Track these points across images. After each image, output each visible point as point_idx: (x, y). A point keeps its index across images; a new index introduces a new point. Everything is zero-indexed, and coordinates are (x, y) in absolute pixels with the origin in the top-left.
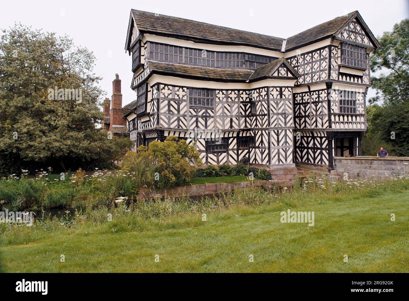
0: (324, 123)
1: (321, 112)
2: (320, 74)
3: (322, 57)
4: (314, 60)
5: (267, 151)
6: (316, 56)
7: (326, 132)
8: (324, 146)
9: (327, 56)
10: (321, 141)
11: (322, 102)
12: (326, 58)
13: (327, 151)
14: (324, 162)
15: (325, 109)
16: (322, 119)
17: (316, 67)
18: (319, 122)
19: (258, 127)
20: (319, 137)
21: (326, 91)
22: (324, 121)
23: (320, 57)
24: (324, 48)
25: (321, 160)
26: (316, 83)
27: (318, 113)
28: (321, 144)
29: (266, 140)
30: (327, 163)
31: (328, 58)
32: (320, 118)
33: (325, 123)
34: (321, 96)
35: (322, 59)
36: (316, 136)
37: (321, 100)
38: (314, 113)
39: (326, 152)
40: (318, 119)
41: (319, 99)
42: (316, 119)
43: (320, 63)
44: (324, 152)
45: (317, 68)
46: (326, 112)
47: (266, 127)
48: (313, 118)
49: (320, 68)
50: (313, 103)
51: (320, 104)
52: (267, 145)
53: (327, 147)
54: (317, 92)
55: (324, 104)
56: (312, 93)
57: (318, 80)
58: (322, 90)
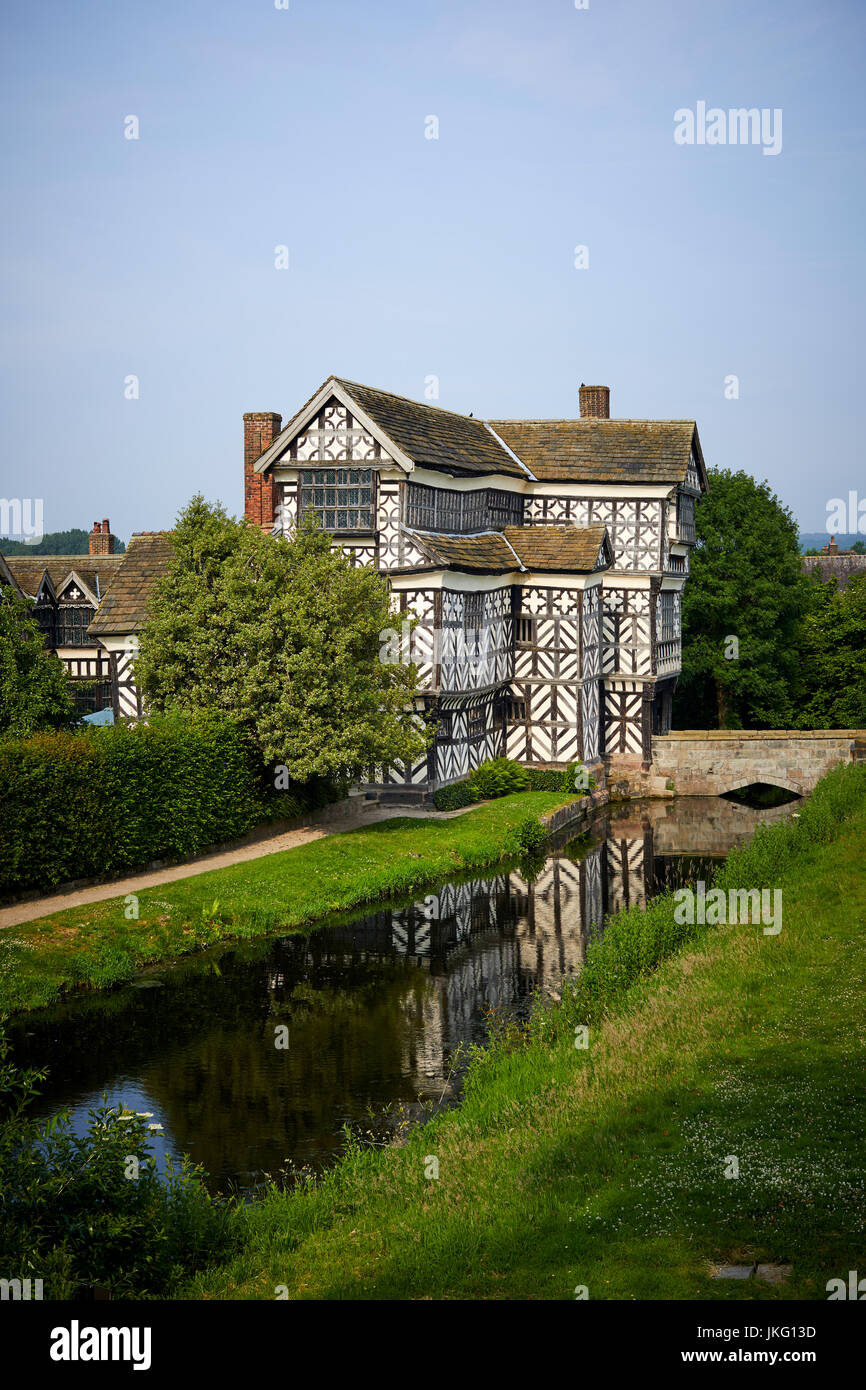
0: (638, 664)
1: (630, 638)
2: (636, 556)
3: (642, 519)
4: (618, 518)
5: (572, 732)
6: (627, 511)
7: (644, 683)
8: (630, 713)
9: (658, 519)
10: (623, 701)
11: (634, 617)
12: (655, 525)
13: (640, 725)
14: (630, 748)
15: (644, 632)
16: (633, 654)
17: (626, 536)
18: (623, 659)
19: (539, 677)
20: (618, 693)
21: (647, 594)
22: (639, 660)
23: (638, 518)
24: (649, 500)
25: (623, 744)
26: (625, 574)
27: (622, 639)
28: (623, 709)
29: (570, 707)
30: (639, 750)
31: (660, 525)
32: (628, 651)
33: (642, 664)
34: (631, 602)
35: (642, 524)
36: (611, 689)
37: (630, 610)
38: (612, 639)
39: (637, 726)
40: (623, 653)
41: (626, 609)
42: (615, 651)
43: (637, 531)
44: (630, 726)
45: (629, 541)
46: (646, 640)
47: (571, 678)
48: (607, 650)
49: (637, 542)
50: (609, 615)
51: (629, 621)
52: (572, 718)
53: (640, 716)
54: (621, 593)
55: (639, 621)
56: (605, 592)
57: (632, 567)
58: (637, 590)
